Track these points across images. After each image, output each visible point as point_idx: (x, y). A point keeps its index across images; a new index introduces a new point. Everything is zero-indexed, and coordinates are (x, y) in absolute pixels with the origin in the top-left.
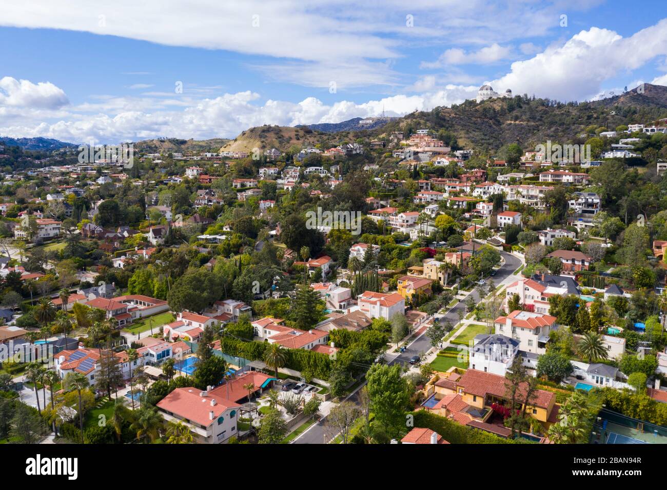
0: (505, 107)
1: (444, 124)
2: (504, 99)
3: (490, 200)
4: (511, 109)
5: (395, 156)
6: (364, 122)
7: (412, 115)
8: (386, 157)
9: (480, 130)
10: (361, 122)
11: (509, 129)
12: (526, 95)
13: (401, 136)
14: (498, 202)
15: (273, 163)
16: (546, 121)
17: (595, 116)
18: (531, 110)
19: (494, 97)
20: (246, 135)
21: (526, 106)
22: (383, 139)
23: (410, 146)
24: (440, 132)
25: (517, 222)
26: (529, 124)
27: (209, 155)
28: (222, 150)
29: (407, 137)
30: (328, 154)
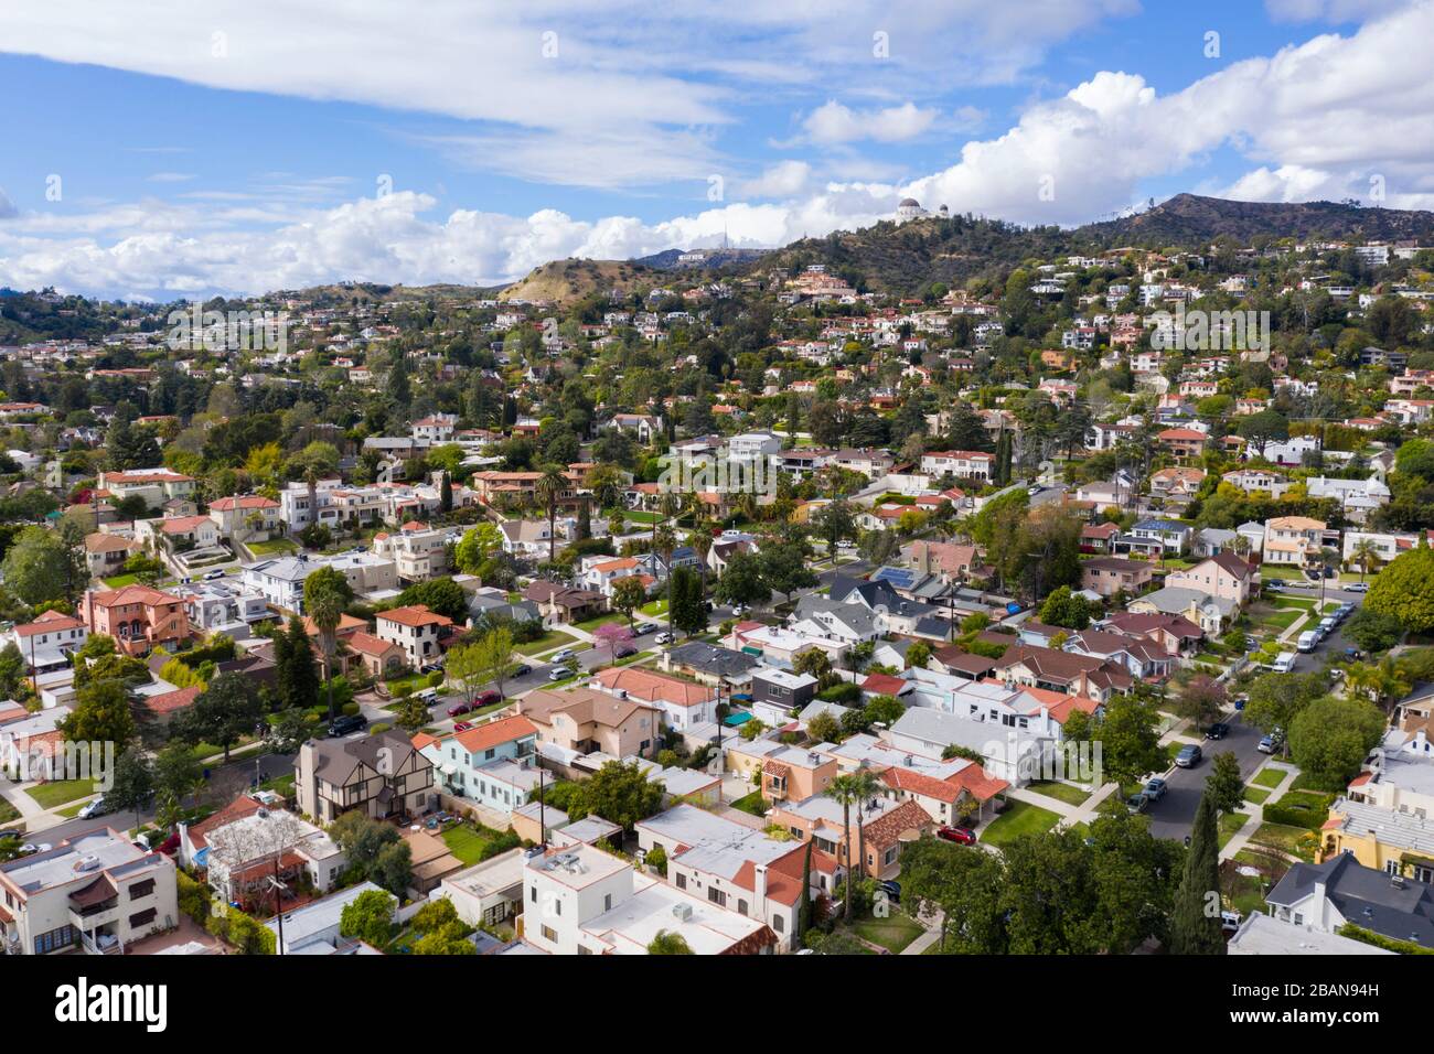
0: (937, 233)
1: (846, 257)
2: (937, 219)
3: (899, 331)
4: (946, 236)
5: (780, 300)
6: (688, 258)
7: (799, 245)
8: (767, 303)
9: (900, 266)
10: (681, 258)
11: (942, 265)
12: (970, 215)
13: (785, 275)
14: (906, 332)
15: (620, 308)
16: (995, 254)
18: (974, 237)
19: (922, 218)
20: (543, 273)
21: (969, 232)
22: (759, 278)
23: (801, 287)
24: (841, 269)
25: (922, 347)
26: (971, 258)
27: (491, 303)
28: (502, 296)
29: (794, 274)
30: (690, 297)
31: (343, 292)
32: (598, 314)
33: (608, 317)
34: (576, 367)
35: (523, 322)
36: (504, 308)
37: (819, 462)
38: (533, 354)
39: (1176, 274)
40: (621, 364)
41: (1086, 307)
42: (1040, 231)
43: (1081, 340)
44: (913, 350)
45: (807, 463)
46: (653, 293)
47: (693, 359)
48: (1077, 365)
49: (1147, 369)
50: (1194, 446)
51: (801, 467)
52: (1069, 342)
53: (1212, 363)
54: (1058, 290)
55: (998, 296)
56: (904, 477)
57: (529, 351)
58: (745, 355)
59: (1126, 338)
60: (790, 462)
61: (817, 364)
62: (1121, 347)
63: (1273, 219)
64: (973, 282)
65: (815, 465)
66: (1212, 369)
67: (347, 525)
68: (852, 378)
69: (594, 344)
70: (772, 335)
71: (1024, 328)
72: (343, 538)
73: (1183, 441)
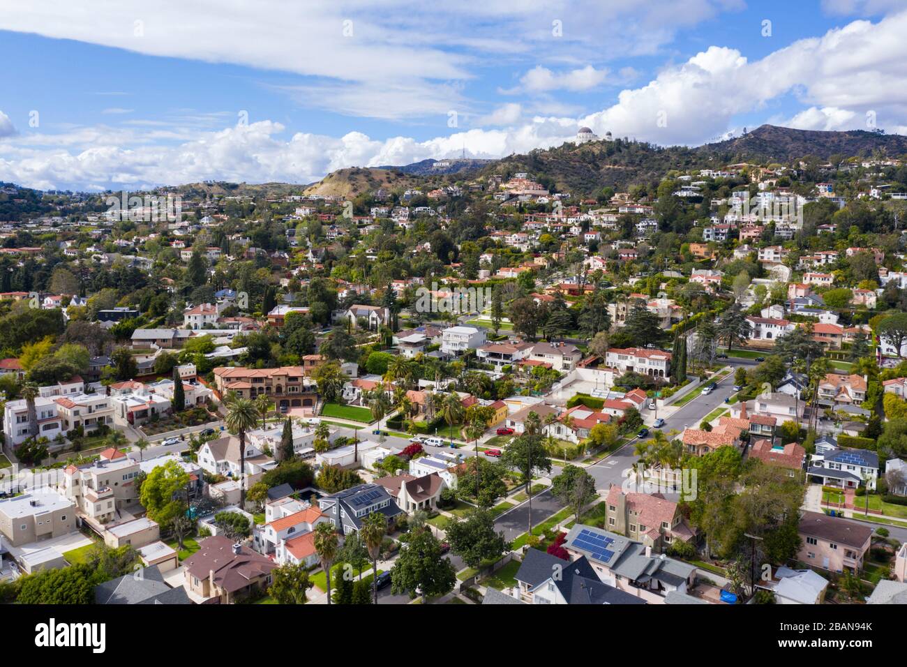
0: (604, 151)
1: (542, 167)
2: (604, 142)
3: (580, 225)
4: (610, 153)
5: (496, 198)
6: (439, 164)
7: (509, 159)
8: (486, 200)
9: (578, 174)
10: (435, 164)
11: (607, 174)
12: (626, 138)
13: (499, 180)
14: (586, 226)
15: (382, 203)
16: (644, 166)
17: (693, 161)
18: (630, 155)
19: (594, 141)
20: (334, 177)
21: (626, 150)
22: (482, 181)
23: (509, 189)
24: (539, 175)
25: (598, 238)
26: (628, 168)
27: (297, 198)
28: (306, 193)
29: (506, 180)
30: (432, 196)
31: (206, 188)
32: (366, 208)
33: (373, 210)
34: (344, 249)
35: (313, 213)
36: (304, 202)
37: (518, 355)
38: (316, 239)
39: (783, 184)
40: (377, 247)
41: (717, 208)
42: (675, 150)
43: (717, 234)
44: (591, 240)
45: (507, 357)
46: (406, 193)
47: (428, 245)
48: (716, 254)
49: (772, 259)
50: (834, 339)
51: (502, 360)
52: (708, 236)
53: (823, 256)
54: (695, 194)
55: (651, 199)
56: (590, 371)
57: (313, 236)
58: (468, 242)
59: (752, 233)
60: (493, 355)
61: (519, 251)
62: (749, 241)
63: (826, 142)
64: (632, 187)
65: (514, 358)
66: (823, 261)
67: (71, 436)
68: (545, 264)
69: (362, 230)
70: (487, 227)
71: (674, 224)
72: (62, 451)
73: (825, 335)
